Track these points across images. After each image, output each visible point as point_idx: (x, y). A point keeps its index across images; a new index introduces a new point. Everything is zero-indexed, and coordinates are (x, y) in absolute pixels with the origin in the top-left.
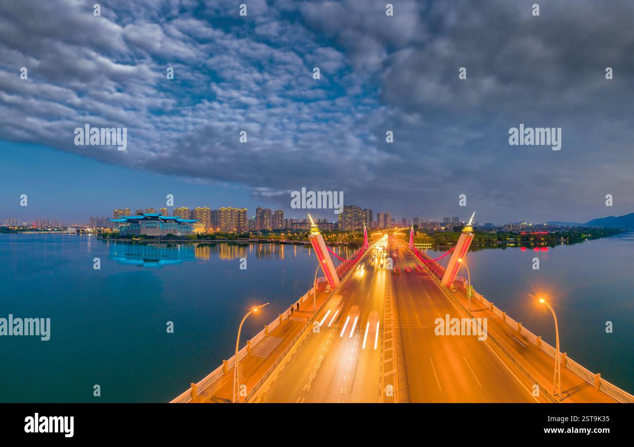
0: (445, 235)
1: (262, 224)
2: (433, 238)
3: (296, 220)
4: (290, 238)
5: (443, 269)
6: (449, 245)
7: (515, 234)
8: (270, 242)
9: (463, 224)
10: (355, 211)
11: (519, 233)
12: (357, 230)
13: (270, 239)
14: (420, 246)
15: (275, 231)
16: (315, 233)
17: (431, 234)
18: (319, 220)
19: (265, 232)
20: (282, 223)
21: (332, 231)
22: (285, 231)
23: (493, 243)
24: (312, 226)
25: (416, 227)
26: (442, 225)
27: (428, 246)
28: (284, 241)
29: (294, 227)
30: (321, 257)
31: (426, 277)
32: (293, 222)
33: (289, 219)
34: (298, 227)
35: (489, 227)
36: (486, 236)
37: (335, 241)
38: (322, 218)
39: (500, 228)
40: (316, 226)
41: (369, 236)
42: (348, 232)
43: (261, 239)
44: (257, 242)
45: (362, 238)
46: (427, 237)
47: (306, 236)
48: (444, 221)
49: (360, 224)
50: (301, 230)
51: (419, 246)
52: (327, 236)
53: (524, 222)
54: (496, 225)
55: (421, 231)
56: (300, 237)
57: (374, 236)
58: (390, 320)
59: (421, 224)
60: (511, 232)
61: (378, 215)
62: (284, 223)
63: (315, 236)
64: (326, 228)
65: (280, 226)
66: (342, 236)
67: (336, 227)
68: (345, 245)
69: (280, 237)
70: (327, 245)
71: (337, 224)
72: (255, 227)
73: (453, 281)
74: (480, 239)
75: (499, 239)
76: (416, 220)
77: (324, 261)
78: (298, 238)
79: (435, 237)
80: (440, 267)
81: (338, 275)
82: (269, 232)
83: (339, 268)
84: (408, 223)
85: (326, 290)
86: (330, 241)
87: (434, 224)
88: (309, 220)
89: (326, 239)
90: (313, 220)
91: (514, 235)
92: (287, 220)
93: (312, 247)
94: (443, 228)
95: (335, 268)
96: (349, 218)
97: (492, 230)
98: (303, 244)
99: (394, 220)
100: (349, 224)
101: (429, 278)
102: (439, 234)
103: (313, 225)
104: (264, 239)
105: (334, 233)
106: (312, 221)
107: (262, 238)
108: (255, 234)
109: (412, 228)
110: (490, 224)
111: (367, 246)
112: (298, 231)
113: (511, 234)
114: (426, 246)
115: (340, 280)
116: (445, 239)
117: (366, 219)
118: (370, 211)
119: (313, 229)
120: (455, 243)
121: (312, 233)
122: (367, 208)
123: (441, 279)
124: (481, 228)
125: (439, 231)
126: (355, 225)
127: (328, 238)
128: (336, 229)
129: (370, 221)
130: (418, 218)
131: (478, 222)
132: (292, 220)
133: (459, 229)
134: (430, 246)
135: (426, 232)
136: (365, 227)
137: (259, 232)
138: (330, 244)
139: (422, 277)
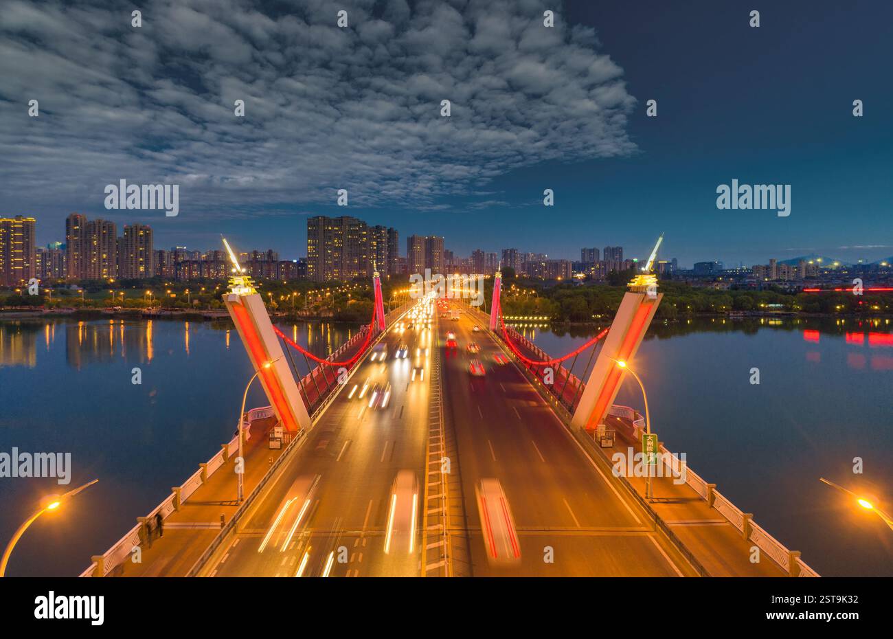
0: (586, 295)
1: (84, 264)
2: (553, 303)
3: (188, 252)
4: (169, 303)
5: (577, 385)
6: (597, 320)
7: (784, 292)
8: (111, 317)
9: (633, 265)
10: (351, 233)
11: (799, 290)
12: (356, 280)
13: (112, 306)
14: (518, 322)
15: (125, 284)
16: (242, 288)
17: (548, 290)
18: (255, 253)
19: (95, 287)
20: (146, 263)
21: (291, 282)
22: (156, 283)
23: (718, 314)
24: (234, 270)
25: (508, 274)
26: (579, 267)
27: (538, 322)
28: (154, 311)
29: (184, 273)
30: (259, 353)
31: (534, 404)
32: (180, 259)
33: (167, 249)
34: (195, 274)
35: (706, 272)
36: (699, 298)
37: (297, 308)
38: (263, 250)
39: (742, 275)
40: (244, 270)
41: (387, 297)
42: (332, 285)
43: (83, 308)
44: (69, 316)
45: (368, 301)
46: (537, 300)
47: (219, 296)
48: (583, 256)
49: (364, 265)
50: (202, 281)
51: (515, 322)
52: (276, 297)
53: (814, 257)
54: (726, 267)
55: (521, 284)
56: (200, 299)
57: (401, 297)
58: (440, 515)
59: (523, 265)
60: (770, 287)
61: (411, 241)
62: (154, 261)
63: (242, 298)
64: (273, 276)
65: (142, 269)
66: (315, 295)
67: (303, 272)
68: (326, 320)
69: (141, 300)
70: (274, 320)
71: (302, 265)
72: (61, 272)
73: (605, 416)
74: (682, 306)
75: (737, 307)
76: (509, 254)
77: (267, 366)
78: (196, 302)
79: (558, 299)
80: (571, 379)
81: (304, 399)
82: (108, 286)
83: (308, 380)
84: (487, 263)
85: (273, 439)
86: (283, 311)
87: (555, 266)
88: (226, 254)
89: (274, 303)
90: (237, 254)
91: (783, 297)
92: (161, 253)
93: (233, 326)
94: (580, 276)
95: (297, 380)
96: (336, 249)
97: (715, 280)
98: (208, 319)
99: (452, 253)
100: (336, 263)
101: (541, 406)
102: (568, 292)
103: (237, 268)
104: (91, 308)
105: (295, 289)
106: (233, 258)
107: (87, 305)
108: (63, 293)
109: (498, 275)
110: (711, 264)
111: (382, 324)
112: (194, 284)
113: (773, 293)
114: (534, 322)
115: (310, 412)
116: (584, 303)
117: (379, 251)
118: (390, 231)
119: (236, 280)
120: (611, 315)
121: (235, 291)
122: (382, 224)
123: (572, 410)
124: (685, 276)
125: (571, 283)
126: (351, 268)
127: (278, 302)
128: (299, 277)
129: (389, 257)
130: (513, 251)
131: (675, 261)
132: (176, 253)
133: (620, 278)
134: (544, 322)
135: (535, 288)
136: (377, 274)
137: (74, 287)
138: (283, 318)
139: (523, 403)
